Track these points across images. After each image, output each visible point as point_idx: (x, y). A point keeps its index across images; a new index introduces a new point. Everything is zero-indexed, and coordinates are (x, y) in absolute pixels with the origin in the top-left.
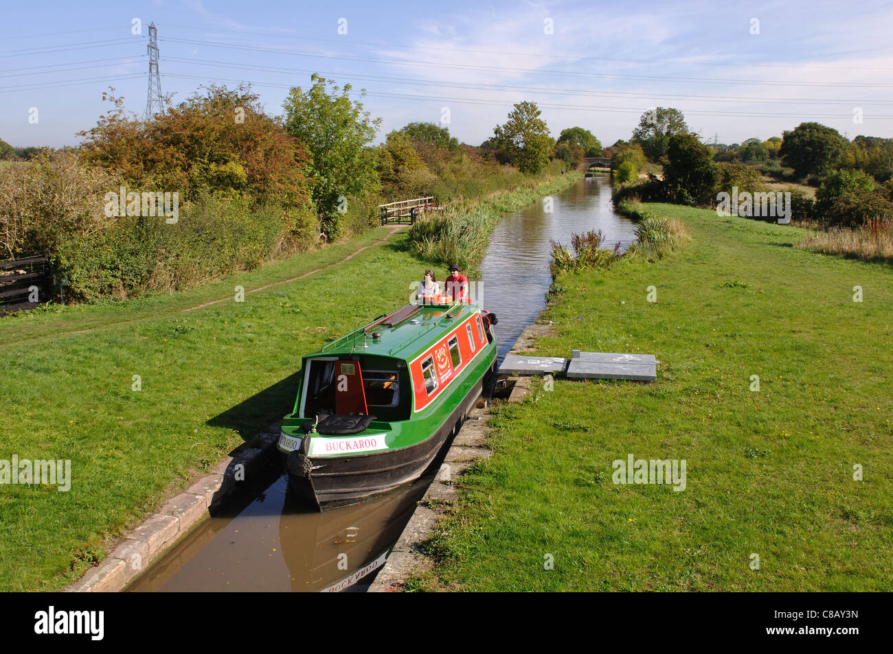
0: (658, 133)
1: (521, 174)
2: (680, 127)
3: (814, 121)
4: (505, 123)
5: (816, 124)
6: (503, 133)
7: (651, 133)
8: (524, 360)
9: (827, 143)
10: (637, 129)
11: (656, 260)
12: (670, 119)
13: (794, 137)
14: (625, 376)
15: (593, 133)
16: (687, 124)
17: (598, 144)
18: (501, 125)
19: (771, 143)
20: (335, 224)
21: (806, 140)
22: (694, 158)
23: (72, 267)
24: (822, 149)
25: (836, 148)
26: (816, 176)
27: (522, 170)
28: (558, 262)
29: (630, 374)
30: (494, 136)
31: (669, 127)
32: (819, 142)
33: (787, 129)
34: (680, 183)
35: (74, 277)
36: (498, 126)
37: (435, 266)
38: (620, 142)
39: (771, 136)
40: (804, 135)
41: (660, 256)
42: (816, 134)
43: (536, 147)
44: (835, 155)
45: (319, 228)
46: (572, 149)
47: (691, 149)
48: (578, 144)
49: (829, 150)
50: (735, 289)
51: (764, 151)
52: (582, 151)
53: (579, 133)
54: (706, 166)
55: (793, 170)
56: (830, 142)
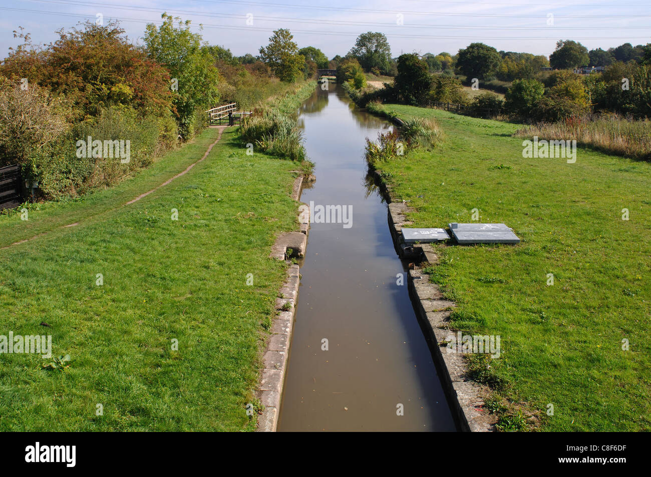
0: (368, 51)
1: (282, 83)
2: (384, 46)
3: (480, 42)
4: (268, 45)
5: (481, 44)
6: (266, 52)
7: (364, 50)
8: (417, 232)
9: (489, 57)
10: (353, 48)
11: (430, 149)
12: (377, 40)
13: (467, 53)
14: (499, 240)
15: (322, 51)
16: (389, 44)
17: (326, 59)
18: (264, 47)
19: (442, 57)
20: (187, 127)
21: (475, 55)
22: (416, 71)
23: (42, 173)
24: (485, 61)
25: (495, 61)
26: (483, 82)
27: (282, 80)
28: (371, 153)
29: (501, 239)
30: (260, 55)
31: (377, 46)
32: (484, 57)
33: (462, 48)
34: (407, 89)
35: (44, 182)
36: (262, 47)
37: (280, 159)
38: (337, 57)
39: (442, 52)
40: (474, 52)
41: (433, 146)
42: (481, 51)
43: (291, 63)
44: (495, 66)
45: (177, 132)
46: (308, 63)
47: (414, 65)
48: (312, 59)
49: (491, 62)
50: (503, 171)
51: (439, 62)
52: (315, 65)
53: (311, 51)
54: (425, 77)
55: (466, 77)
56: (492, 57)
